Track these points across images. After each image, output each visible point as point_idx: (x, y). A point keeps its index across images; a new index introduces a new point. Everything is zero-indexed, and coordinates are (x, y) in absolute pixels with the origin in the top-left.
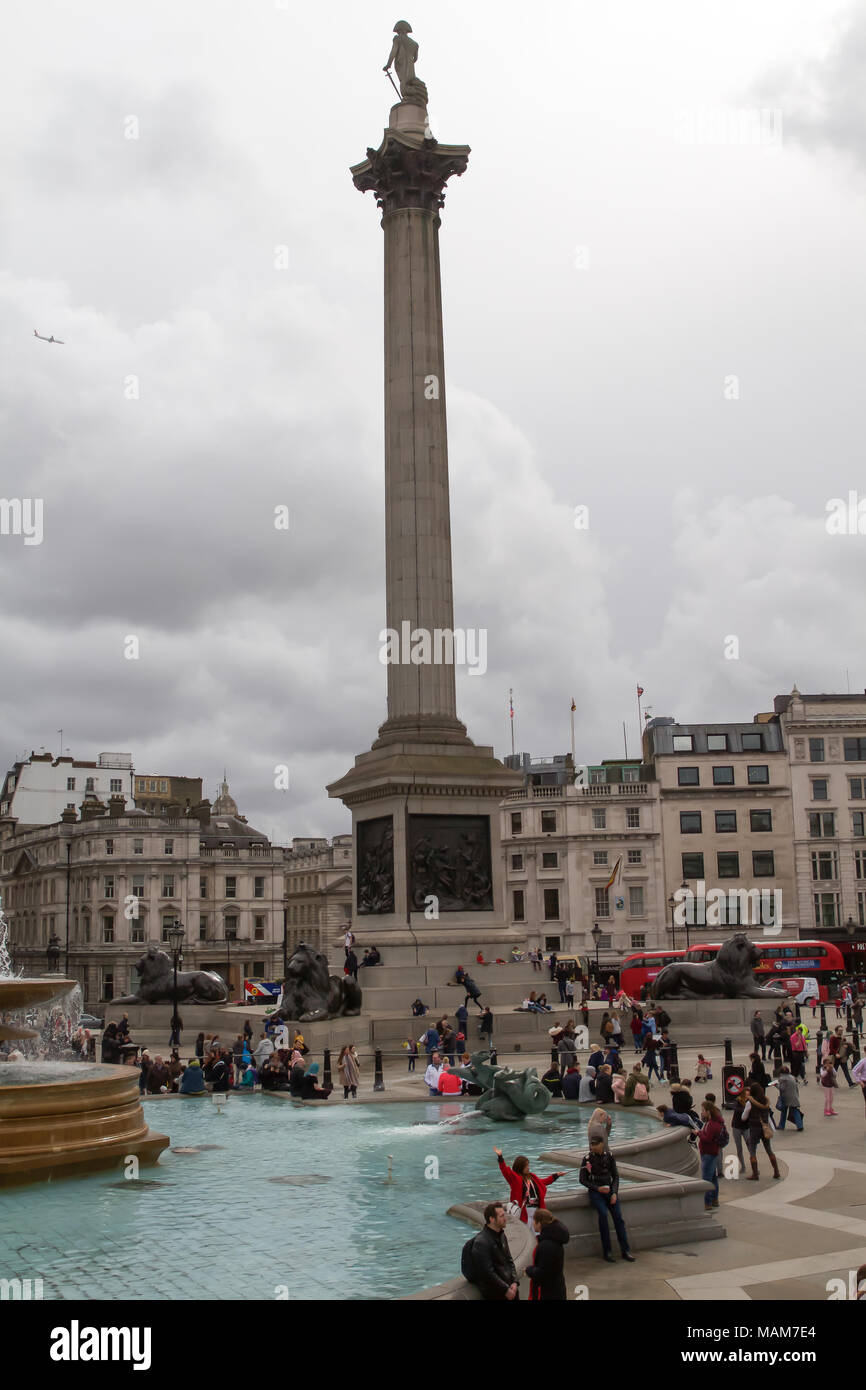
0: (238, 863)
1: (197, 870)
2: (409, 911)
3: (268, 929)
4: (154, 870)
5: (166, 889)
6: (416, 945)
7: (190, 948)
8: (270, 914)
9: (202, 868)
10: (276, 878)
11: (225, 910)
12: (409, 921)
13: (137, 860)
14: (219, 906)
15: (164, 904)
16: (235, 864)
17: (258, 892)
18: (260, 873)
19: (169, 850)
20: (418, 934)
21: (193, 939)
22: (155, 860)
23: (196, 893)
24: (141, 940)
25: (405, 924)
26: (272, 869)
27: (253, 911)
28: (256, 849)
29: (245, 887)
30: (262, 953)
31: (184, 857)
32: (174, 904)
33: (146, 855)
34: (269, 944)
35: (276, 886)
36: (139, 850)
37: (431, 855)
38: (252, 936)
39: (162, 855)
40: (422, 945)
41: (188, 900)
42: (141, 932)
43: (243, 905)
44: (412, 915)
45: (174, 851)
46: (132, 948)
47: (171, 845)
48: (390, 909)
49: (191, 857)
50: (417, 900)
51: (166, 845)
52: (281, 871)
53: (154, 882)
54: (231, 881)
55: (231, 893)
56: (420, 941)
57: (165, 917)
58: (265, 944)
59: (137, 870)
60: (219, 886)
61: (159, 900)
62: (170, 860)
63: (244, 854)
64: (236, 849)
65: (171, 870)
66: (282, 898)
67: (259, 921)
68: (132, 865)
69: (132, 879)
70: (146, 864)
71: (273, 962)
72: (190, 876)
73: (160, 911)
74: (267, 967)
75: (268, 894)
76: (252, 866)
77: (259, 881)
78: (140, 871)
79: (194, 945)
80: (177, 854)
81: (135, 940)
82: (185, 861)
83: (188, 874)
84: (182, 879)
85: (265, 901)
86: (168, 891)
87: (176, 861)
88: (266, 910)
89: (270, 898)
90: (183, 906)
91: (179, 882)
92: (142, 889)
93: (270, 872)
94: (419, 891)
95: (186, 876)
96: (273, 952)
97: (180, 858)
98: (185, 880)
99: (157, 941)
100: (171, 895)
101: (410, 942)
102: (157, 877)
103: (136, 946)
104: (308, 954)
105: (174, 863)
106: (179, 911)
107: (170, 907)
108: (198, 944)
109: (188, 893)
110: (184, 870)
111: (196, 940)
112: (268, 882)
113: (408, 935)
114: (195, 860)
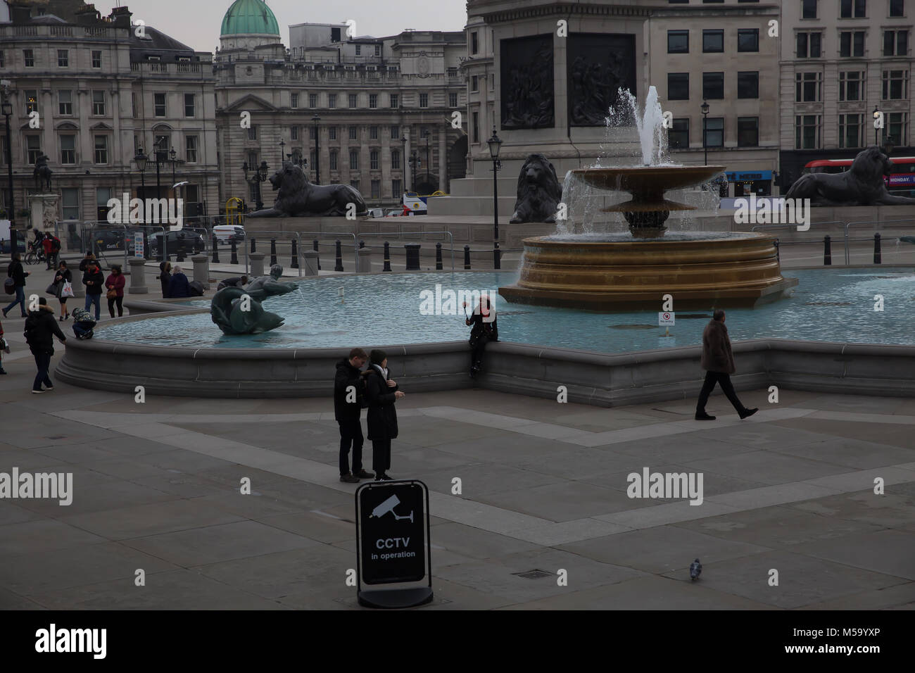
0: (166, 79)
1: (129, 86)
2: (569, 126)
3: (200, 150)
4: (82, 85)
5: (95, 105)
6: (579, 157)
7: (125, 170)
8: (201, 134)
9: (134, 84)
10: (206, 96)
11: (155, 130)
12: (569, 135)
13: (63, 74)
14: (149, 125)
15: (96, 122)
16: (164, 79)
17: (189, 111)
18: (189, 90)
19: (97, 63)
20: (580, 147)
21: (128, 161)
22: (83, 74)
23: (129, 112)
24: (72, 161)
25: (567, 138)
26: (202, 85)
27: (184, 131)
28: (184, 63)
29: (175, 105)
30: (195, 176)
31: (114, 71)
32: (105, 122)
33: (72, 68)
34: (202, 166)
35: (207, 104)
36: (63, 62)
37: (587, 72)
38: (184, 158)
39: (89, 68)
40: (583, 157)
41: (120, 119)
42: (71, 153)
43: (173, 125)
44: (572, 129)
45: (102, 65)
46: (63, 170)
47: (99, 57)
48: (550, 124)
49: (122, 71)
50: (576, 115)
51: (94, 57)
52: (211, 89)
53: (83, 98)
54: (160, 98)
55: (160, 111)
56: (582, 154)
57: (96, 137)
58: (197, 166)
59: (63, 83)
60: (149, 102)
61: (90, 118)
62: (98, 74)
63: (172, 69)
64: (164, 63)
65: (103, 86)
66: (213, 116)
67: (191, 141)
68: (57, 79)
69: (58, 94)
70: (74, 78)
71: (207, 185)
72: (121, 92)
73: (91, 130)
74: (200, 191)
75: (199, 113)
76: (181, 83)
77: (189, 99)
78: (65, 86)
79: (130, 167)
80: (106, 68)
81: (64, 161)
82: (115, 75)
83: (118, 89)
84: (112, 95)
85: (196, 120)
86: (99, 108)
87: (106, 75)
88: (198, 130)
89: (201, 117)
90: (115, 124)
91: (109, 99)
92: (69, 106)
93: (199, 89)
94: (577, 107)
95: (117, 92)
96: (206, 175)
97: (109, 72)
98: (116, 96)
99: (89, 162)
100: (102, 112)
101: (575, 154)
102: (86, 92)
103: (66, 168)
104: (543, 164)
105: (103, 79)
106: (112, 130)
107: (102, 126)
108: (134, 166)
109: (120, 110)
110: (114, 86)
111: (131, 162)
112: (198, 100)
113: (570, 148)
114: (125, 75)
